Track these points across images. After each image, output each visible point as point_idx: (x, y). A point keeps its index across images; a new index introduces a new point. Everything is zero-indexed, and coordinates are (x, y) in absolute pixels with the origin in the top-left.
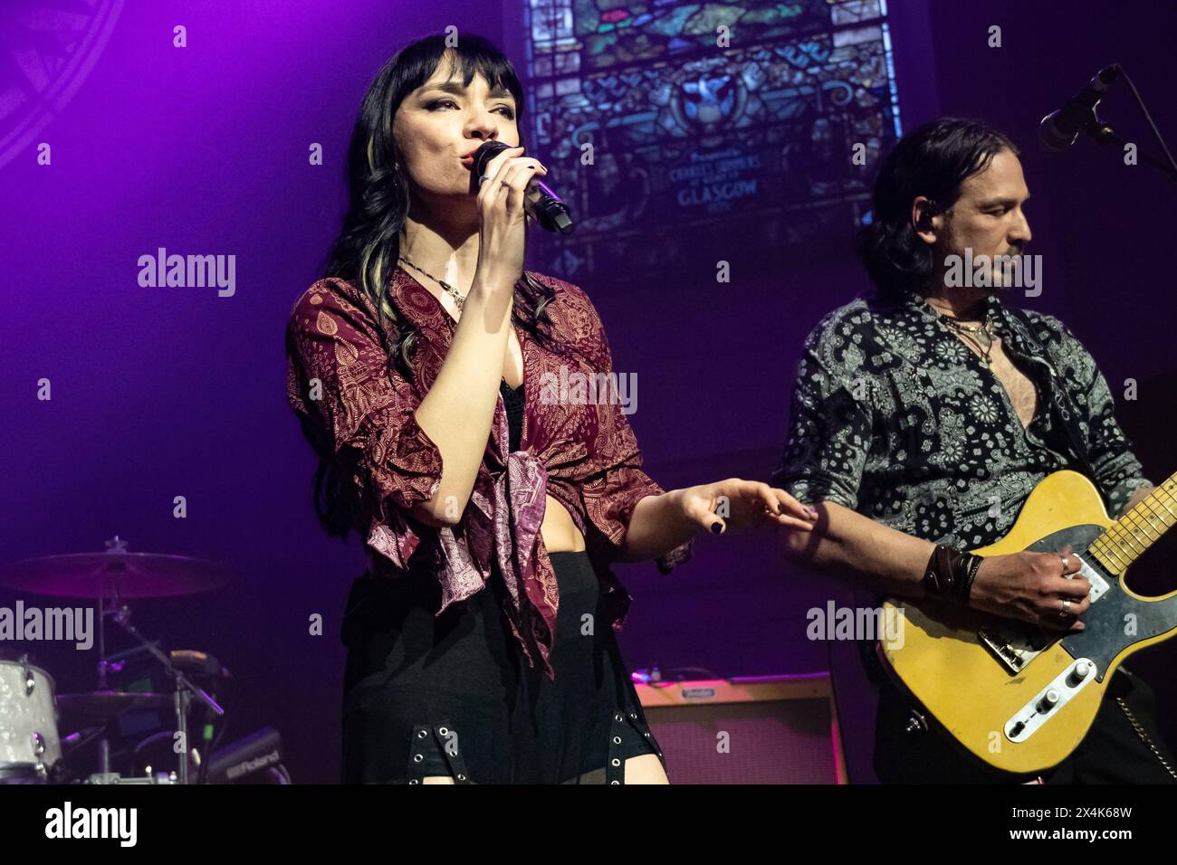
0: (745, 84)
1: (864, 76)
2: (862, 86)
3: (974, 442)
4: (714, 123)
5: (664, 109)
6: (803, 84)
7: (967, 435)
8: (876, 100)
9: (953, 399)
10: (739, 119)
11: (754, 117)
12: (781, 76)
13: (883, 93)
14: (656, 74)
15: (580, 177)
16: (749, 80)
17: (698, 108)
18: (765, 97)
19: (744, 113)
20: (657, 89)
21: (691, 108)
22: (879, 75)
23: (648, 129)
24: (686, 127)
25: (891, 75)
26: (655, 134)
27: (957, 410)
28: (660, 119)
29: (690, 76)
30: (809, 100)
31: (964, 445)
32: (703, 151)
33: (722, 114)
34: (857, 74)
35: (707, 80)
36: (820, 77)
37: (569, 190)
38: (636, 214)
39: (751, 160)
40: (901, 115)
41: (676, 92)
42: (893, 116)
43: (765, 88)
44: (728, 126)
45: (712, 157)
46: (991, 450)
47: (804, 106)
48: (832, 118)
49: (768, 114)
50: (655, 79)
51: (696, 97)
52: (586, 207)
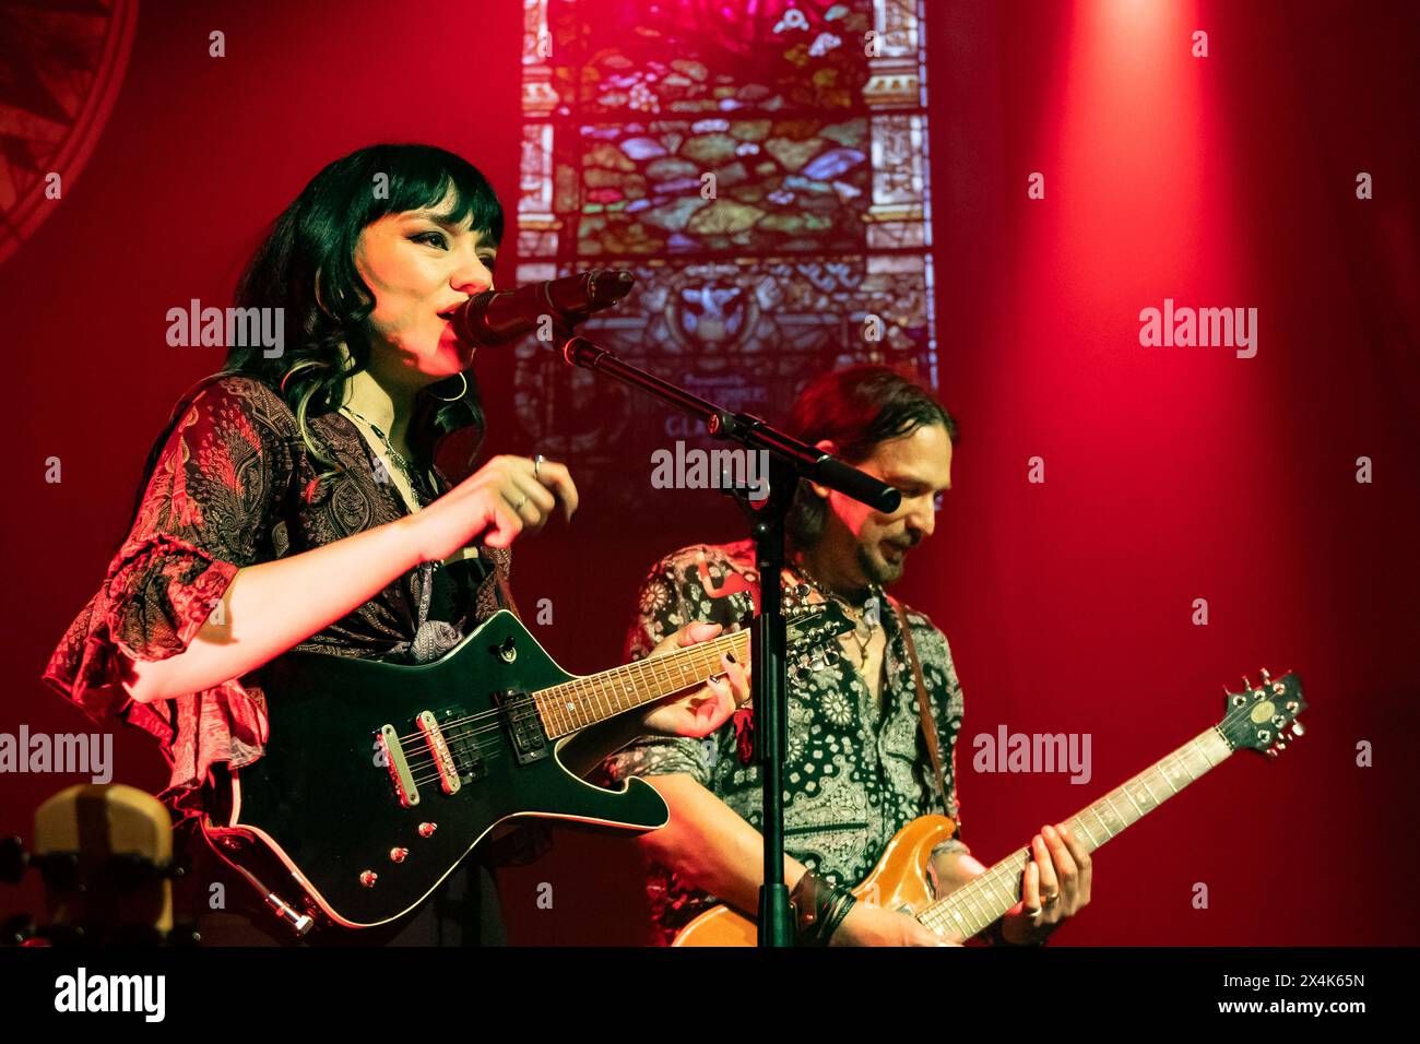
0: (757, 302)
1: (899, 312)
2: (896, 324)
3: (816, 742)
4: (717, 342)
5: (656, 317)
6: (826, 311)
7: (810, 734)
8: (911, 343)
9: (802, 691)
10: (748, 341)
11: (766, 342)
12: (802, 298)
13: (918, 336)
14: (651, 274)
15: (546, 383)
16: (764, 296)
17: (698, 322)
18: (780, 319)
19: (753, 336)
20: (651, 292)
21: (690, 321)
22: (917, 315)
23: (635, 338)
24: (681, 341)
25: (931, 316)
26: (643, 344)
27: (806, 704)
28: (652, 329)
29: (692, 282)
30: (835, 330)
31: (805, 745)
32: (699, 373)
33: (727, 333)
34: (892, 308)
35: (713, 289)
36: (848, 306)
37: (530, 399)
38: (613, 438)
39: (757, 392)
40: (940, 364)
41: (673, 299)
42: (929, 365)
43: (781, 309)
44: (733, 348)
45: (711, 382)
46: (834, 754)
47: (825, 339)
48: (859, 356)
49: (782, 340)
50: (650, 279)
51: (697, 309)
52: (550, 420)
